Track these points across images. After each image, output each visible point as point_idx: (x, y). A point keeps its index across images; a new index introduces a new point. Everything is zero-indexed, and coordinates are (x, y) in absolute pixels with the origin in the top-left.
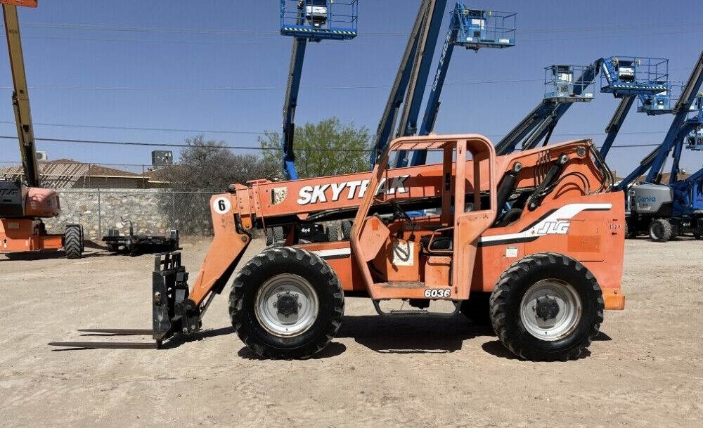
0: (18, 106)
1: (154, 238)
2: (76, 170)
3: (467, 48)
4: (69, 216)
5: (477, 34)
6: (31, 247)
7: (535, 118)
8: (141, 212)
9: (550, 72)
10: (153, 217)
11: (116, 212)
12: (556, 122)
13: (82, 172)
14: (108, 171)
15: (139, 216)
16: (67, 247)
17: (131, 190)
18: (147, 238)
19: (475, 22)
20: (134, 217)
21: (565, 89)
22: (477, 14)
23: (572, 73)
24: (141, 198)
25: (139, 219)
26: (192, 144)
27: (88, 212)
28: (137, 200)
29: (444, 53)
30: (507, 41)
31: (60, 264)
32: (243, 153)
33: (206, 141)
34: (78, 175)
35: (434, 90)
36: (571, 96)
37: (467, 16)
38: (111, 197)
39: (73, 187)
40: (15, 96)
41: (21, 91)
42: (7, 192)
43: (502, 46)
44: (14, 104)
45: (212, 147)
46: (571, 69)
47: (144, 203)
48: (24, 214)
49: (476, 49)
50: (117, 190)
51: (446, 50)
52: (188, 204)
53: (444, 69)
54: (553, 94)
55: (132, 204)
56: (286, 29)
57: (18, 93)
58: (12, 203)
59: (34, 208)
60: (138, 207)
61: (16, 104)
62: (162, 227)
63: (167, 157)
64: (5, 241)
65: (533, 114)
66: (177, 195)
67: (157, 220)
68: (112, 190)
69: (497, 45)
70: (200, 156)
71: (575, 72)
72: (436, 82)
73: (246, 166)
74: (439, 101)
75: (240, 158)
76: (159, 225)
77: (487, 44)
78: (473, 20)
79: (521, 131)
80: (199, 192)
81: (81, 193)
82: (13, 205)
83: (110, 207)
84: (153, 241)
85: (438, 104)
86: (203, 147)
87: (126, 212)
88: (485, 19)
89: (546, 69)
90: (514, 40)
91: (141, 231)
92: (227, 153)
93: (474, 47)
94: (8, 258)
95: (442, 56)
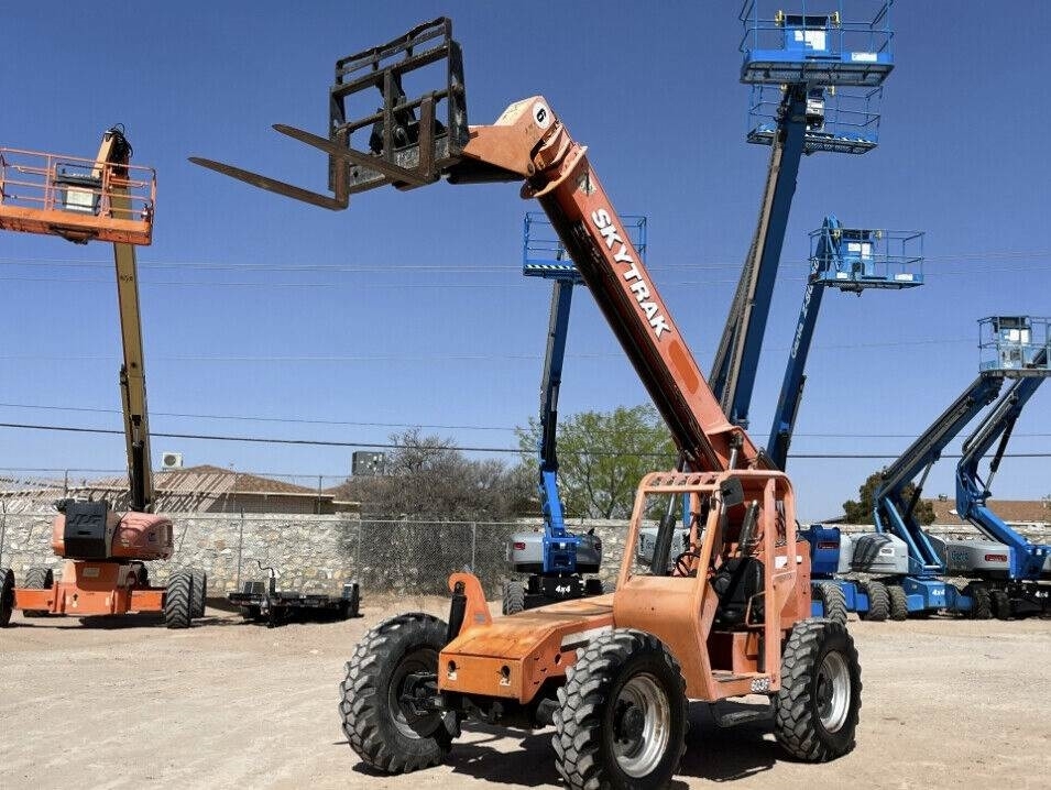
0: (127, 386)
1: (310, 597)
2: (214, 484)
3: (843, 289)
4: (197, 558)
5: (857, 267)
6: (113, 607)
7: (969, 404)
8: (310, 552)
9: (989, 327)
10: (329, 562)
11: (271, 551)
12: (1020, 409)
13: (225, 486)
14: (270, 484)
15: (306, 559)
16: (168, 609)
17: (298, 517)
18: (296, 598)
19: (853, 247)
20: (299, 560)
21: (1016, 355)
22: (854, 236)
23: (1030, 328)
24: (312, 530)
25: (308, 564)
26: (401, 443)
27: (227, 551)
28: (305, 533)
29: (808, 297)
30: (908, 278)
31: (148, 637)
32: (482, 458)
33: (422, 439)
34: (218, 491)
35: (794, 357)
36: (1029, 366)
37: (840, 238)
38: (265, 527)
39: (210, 510)
40: (124, 372)
41: (134, 365)
42: (85, 519)
43: (901, 285)
44: (122, 383)
45: (431, 448)
46: (1027, 322)
47: (316, 538)
48: (108, 555)
49: (859, 291)
50: (276, 516)
51: (811, 292)
52: (385, 540)
53: (809, 322)
54: (993, 363)
55: (297, 539)
56: (530, 267)
57: (129, 366)
58: (90, 536)
59: (125, 545)
60: (306, 545)
61: (125, 383)
62: (341, 578)
63: (376, 462)
64: (76, 596)
65: (966, 396)
66: (371, 526)
67: (335, 567)
68: (268, 516)
69: (892, 284)
70: (412, 462)
71: (1034, 326)
72: (797, 344)
73: (484, 479)
74: (804, 374)
75: (476, 465)
76: (337, 575)
77: (875, 283)
78: (850, 245)
79: (948, 425)
80: (405, 520)
81: (218, 521)
82: (92, 539)
83: (261, 544)
84: (308, 602)
85: (803, 380)
86: (417, 447)
87: (287, 552)
88: (872, 243)
89: (981, 322)
90: (922, 276)
91: (307, 584)
92: (456, 458)
93: (854, 287)
94: (80, 624)
95: (805, 301)
